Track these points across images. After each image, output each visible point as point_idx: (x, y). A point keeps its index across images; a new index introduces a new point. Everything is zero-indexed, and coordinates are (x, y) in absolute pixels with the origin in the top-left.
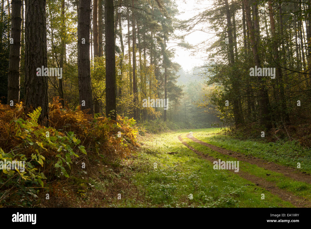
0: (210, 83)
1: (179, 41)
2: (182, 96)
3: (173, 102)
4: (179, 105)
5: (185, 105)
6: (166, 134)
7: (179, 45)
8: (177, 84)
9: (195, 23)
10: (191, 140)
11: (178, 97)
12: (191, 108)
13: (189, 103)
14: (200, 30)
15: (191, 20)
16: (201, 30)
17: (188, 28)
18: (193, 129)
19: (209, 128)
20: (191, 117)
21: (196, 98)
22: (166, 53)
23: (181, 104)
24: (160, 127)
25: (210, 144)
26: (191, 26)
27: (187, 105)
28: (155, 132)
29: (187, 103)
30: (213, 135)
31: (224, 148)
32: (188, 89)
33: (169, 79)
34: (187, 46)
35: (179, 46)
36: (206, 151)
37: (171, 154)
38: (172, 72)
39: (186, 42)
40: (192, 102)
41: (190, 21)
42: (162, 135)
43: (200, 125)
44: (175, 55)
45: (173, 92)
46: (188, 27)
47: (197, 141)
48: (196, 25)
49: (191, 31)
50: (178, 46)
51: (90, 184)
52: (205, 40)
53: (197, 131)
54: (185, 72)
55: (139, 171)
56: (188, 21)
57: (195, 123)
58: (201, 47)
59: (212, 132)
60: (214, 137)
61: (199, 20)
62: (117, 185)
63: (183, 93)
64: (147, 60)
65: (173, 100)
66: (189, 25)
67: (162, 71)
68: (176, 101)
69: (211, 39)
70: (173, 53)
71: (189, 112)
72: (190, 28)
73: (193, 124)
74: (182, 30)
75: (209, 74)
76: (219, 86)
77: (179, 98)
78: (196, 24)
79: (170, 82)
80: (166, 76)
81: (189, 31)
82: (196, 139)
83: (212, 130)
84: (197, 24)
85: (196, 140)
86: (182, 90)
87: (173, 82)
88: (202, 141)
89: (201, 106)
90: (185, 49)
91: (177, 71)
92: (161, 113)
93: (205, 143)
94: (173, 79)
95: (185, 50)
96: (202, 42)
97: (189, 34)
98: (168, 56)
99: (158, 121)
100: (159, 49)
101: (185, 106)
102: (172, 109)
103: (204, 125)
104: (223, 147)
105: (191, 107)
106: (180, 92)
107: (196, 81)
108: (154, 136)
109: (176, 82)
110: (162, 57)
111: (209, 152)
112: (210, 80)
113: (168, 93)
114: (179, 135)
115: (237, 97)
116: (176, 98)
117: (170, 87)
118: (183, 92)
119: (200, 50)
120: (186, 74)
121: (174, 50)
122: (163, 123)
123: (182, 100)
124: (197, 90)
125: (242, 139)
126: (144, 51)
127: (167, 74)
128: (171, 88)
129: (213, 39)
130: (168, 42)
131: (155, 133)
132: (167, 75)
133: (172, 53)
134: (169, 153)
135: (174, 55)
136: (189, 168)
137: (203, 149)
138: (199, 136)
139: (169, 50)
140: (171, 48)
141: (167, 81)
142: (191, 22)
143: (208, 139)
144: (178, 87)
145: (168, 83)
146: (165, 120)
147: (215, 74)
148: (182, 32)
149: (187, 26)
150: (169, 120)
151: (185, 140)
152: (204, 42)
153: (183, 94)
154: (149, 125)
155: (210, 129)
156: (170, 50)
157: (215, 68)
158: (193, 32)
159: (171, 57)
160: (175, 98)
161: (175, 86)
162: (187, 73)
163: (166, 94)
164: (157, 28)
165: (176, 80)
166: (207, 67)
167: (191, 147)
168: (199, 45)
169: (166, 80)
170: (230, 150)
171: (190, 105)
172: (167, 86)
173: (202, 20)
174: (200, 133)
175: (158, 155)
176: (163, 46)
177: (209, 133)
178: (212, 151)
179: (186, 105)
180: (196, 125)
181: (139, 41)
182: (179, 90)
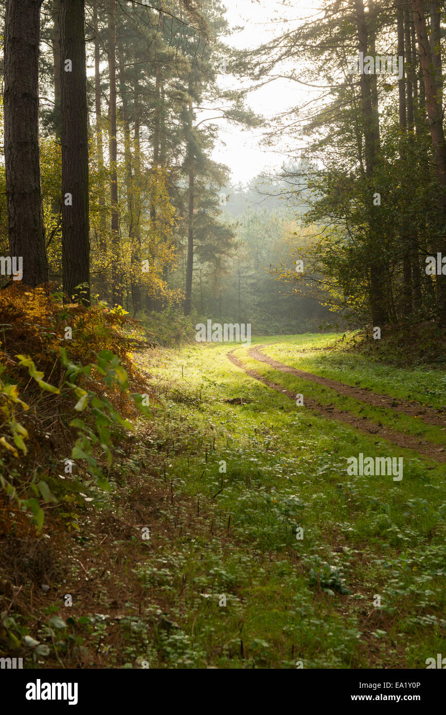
0: (310, 219)
1: (229, 105)
2: (233, 251)
3: (209, 266)
4: (226, 273)
5: (239, 273)
6: (194, 349)
7: (229, 115)
8: (220, 220)
9: (276, 57)
10: (267, 367)
11: (223, 252)
12: (252, 281)
13: (248, 268)
14: (288, 77)
15: (264, 49)
16: (290, 77)
17: (257, 71)
18: (258, 336)
19: (299, 333)
20: (254, 305)
21: (266, 255)
22: (194, 137)
23: (228, 271)
24: (176, 328)
25: (321, 375)
26: (266, 65)
27: (244, 274)
28: (165, 342)
29: (243, 267)
30: (318, 354)
31: (366, 389)
32: (246, 231)
33: (202, 204)
34: (249, 120)
35: (227, 117)
36: (324, 395)
37: (232, 402)
38: (207, 187)
39: (246, 109)
40: (257, 268)
41: (263, 52)
42: (185, 351)
43: (276, 326)
44: (216, 143)
45: (211, 240)
46: (258, 67)
47: (282, 367)
48: (277, 64)
49: (264, 78)
50: (226, 119)
51: (83, 495)
52: (301, 105)
53: (271, 342)
54: (236, 187)
55: (177, 453)
56: (258, 50)
57: (264, 320)
58: (289, 122)
59: (309, 345)
60: (324, 358)
61: (284, 50)
62: (138, 493)
63: (235, 241)
64: (142, 154)
65: (208, 260)
66: (258, 64)
67: (183, 183)
68: (218, 262)
69: (315, 102)
70: (212, 135)
71: (247, 292)
72: (263, 72)
73: (258, 323)
74: (241, 76)
75: (307, 193)
76: (332, 226)
77: (223, 255)
78: (277, 61)
79: (202, 214)
80: (192, 198)
81: (258, 79)
82: (277, 362)
83: (309, 338)
84: (280, 59)
85: (278, 365)
86: (232, 236)
87: (210, 213)
88: (298, 369)
89: (287, 279)
90: (244, 128)
91: (221, 184)
92: (183, 294)
93: (307, 375)
94: (211, 204)
95: (243, 130)
96: (291, 110)
97: (258, 86)
98: (199, 144)
99: (170, 315)
100: (174, 124)
101: (240, 277)
102: (207, 283)
103: (287, 325)
104: (363, 386)
105: (254, 278)
106: (229, 241)
107: (265, 212)
108: (165, 351)
109: (218, 212)
110: (183, 146)
111: (334, 399)
112: (313, 211)
113: (196, 241)
114: (229, 350)
115: (388, 255)
116: (217, 255)
117: (202, 226)
118: (236, 239)
119: (287, 130)
120: (236, 192)
121: (213, 127)
122: (183, 320)
123: (231, 262)
124: (270, 236)
125: (400, 366)
126: (137, 128)
127: (194, 191)
128: (204, 229)
129: (320, 102)
130: (200, 106)
131: (166, 344)
132: (196, 193)
133: (208, 137)
134: (228, 401)
135: (212, 142)
136: (304, 445)
137: (313, 389)
138: (283, 355)
139: (201, 127)
140: (207, 124)
141: (195, 211)
142: (265, 54)
143: (308, 362)
144: (224, 226)
145: (196, 216)
146: (187, 312)
147: (325, 195)
148: (242, 82)
149: (255, 66)
150: (198, 311)
151: (250, 366)
152: (298, 109)
153: (236, 246)
154: (150, 323)
155: (303, 335)
156: (204, 129)
157: (325, 180)
158: (270, 80)
159: (206, 146)
160: (214, 256)
161: (216, 223)
162: (240, 189)
163: (191, 245)
164: (177, 68)
165: (217, 207)
166: (305, 177)
167: (276, 384)
168: (285, 117)
169: (191, 208)
170: (384, 393)
171: (251, 273)
172: (195, 224)
173: (294, 50)
174: (280, 346)
175: (203, 405)
176: (187, 117)
177: (304, 346)
178: (338, 395)
179: (242, 275)
180: (265, 326)
181: (124, 101)
182: (225, 235)
